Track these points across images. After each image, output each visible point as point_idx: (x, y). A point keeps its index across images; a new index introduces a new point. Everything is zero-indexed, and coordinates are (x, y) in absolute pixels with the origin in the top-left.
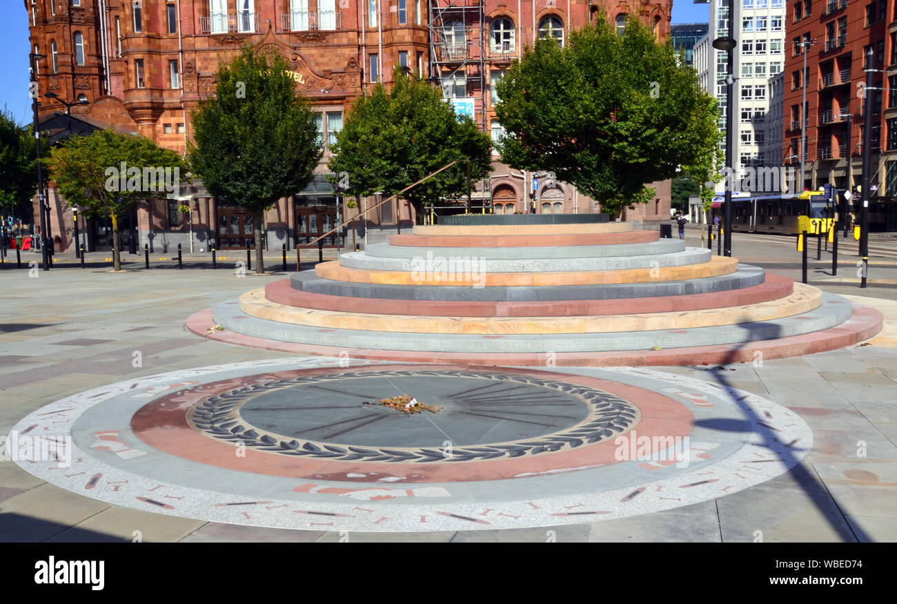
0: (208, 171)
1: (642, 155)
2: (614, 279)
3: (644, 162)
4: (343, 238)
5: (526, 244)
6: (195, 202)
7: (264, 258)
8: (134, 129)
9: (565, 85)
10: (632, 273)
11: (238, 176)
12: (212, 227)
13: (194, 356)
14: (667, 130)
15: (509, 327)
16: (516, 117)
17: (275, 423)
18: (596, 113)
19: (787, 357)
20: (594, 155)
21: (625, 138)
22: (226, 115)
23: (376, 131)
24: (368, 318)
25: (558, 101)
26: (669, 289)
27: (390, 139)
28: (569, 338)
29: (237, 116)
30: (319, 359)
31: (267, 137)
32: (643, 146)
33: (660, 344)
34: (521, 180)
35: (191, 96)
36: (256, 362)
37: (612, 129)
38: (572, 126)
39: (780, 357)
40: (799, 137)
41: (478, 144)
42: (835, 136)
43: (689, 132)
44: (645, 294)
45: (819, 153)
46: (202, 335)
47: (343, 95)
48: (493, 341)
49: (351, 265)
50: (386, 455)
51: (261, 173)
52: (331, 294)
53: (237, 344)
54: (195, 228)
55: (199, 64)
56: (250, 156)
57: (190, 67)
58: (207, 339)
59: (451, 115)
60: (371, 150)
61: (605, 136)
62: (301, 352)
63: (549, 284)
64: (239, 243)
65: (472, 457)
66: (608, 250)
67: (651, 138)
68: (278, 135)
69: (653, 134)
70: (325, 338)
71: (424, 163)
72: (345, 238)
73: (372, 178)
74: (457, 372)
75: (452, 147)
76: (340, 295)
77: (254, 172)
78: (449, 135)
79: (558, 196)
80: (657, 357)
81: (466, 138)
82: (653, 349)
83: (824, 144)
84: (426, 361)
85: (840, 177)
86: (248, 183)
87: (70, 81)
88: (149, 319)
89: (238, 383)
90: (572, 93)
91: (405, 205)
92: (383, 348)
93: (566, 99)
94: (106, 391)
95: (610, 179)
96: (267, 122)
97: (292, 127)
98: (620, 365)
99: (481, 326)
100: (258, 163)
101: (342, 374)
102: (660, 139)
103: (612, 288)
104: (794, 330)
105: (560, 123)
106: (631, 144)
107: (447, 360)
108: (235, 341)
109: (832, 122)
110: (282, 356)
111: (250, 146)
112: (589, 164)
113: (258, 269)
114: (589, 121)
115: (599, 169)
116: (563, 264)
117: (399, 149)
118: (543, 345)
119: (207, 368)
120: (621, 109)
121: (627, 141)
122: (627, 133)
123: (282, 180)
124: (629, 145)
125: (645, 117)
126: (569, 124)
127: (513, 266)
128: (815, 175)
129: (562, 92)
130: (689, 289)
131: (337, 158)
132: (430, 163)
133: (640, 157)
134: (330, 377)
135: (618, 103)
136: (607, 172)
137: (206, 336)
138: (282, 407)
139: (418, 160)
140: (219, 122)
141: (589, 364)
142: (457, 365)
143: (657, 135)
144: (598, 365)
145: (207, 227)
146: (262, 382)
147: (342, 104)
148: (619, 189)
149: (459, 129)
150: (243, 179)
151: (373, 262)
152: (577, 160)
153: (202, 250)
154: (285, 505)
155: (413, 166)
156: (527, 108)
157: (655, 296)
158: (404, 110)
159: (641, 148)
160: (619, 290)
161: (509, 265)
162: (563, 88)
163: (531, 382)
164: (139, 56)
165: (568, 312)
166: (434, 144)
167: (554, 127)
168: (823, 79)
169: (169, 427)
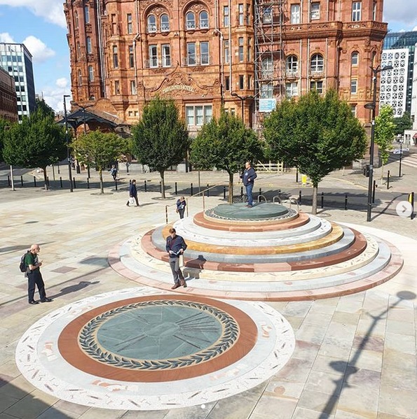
8: (116, 113)
30: (146, 289)
35: (141, 98)
47: (212, 98)
55: (144, 83)
57: (141, 85)
62: (141, 284)
87: (87, 89)
94: (59, 313)
99: (209, 277)
110: (133, 286)
147: (212, 102)
164: (117, 80)
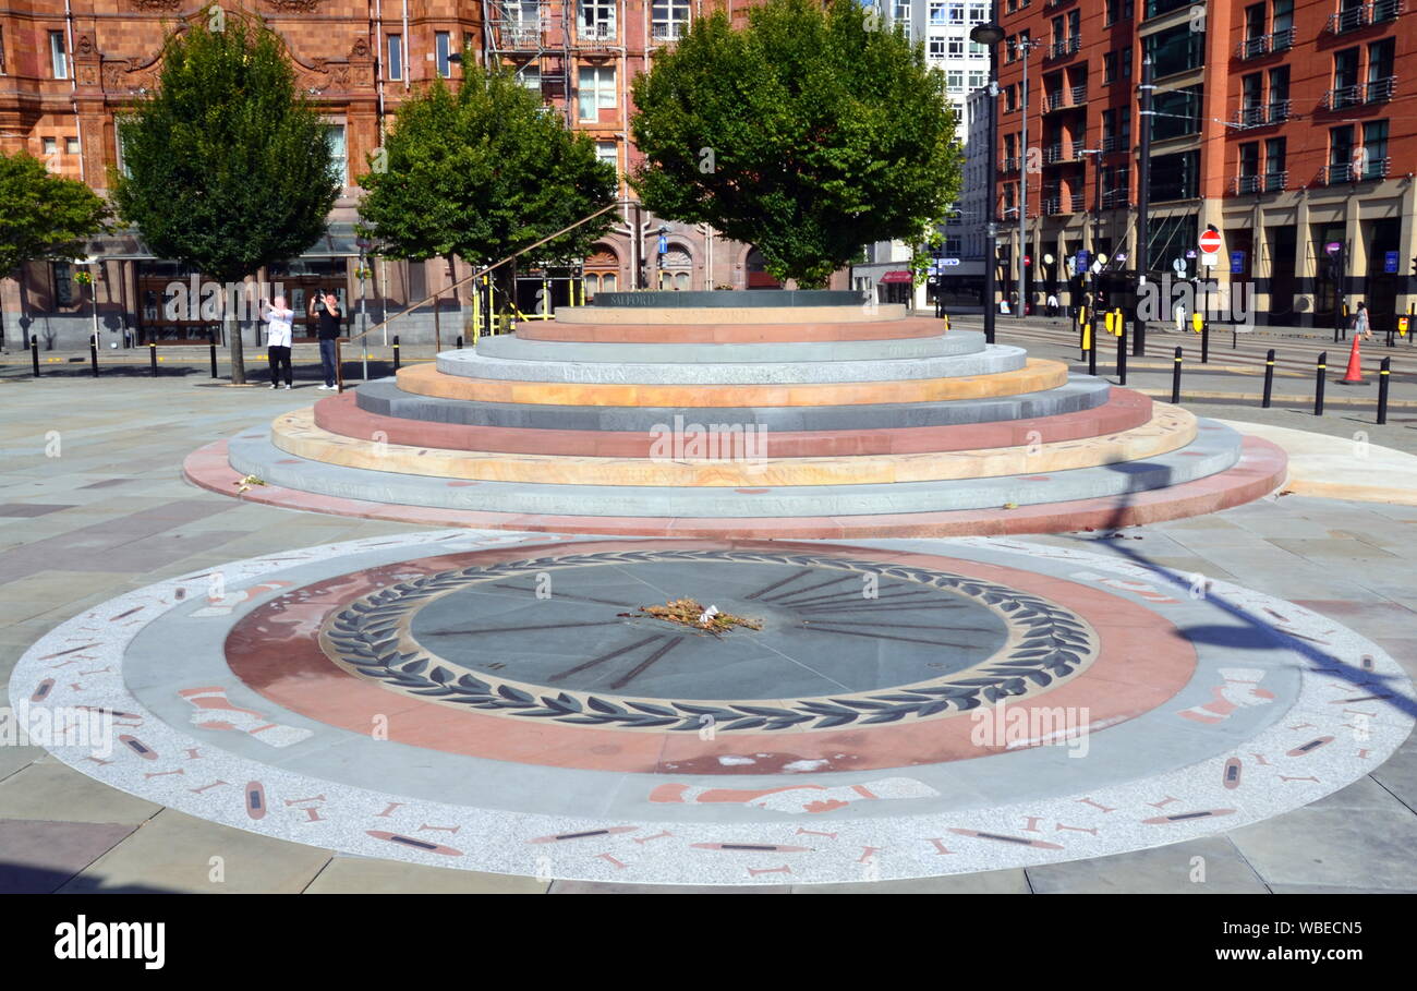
0: (152, 216)
1: (864, 202)
2: (914, 395)
3: (866, 212)
4: (348, 327)
5: (762, 339)
6: (100, 268)
7: (244, 358)
9: (747, 89)
10: (940, 385)
11: (203, 224)
12: (131, 307)
13: (244, 534)
14: (901, 162)
15: (775, 475)
16: (669, 137)
17: (503, 662)
18: (796, 135)
19: (1196, 514)
20: (790, 199)
21: (839, 174)
22: (181, 124)
23: (438, 156)
24: (533, 462)
25: (737, 114)
26: (1000, 411)
27: (463, 168)
28: (875, 491)
29: (201, 125)
30: (469, 533)
31: (253, 163)
32: (867, 187)
33: (1015, 500)
34: (625, 238)
35: (89, 91)
36: (363, 542)
37: (820, 159)
38: (759, 153)
39: (1186, 515)
40: (1015, 181)
41: (600, 179)
42: (1067, 182)
43: (932, 167)
44: (964, 418)
45: (1044, 205)
46: (230, 494)
47: (344, 98)
48: (758, 498)
49: (465, 373)
50: (751, 716)
51: (242, 220)
52: (447, 421)
53: (302, 509)
54: (101, 310)
55: (101, 40)
56: (224, 192)
57: (86, 44)
58: (242, 500)
59: (559, 132)
60: (432, 186)
61: (807, 169)
62: (431, 522)
63: (816, 403)
64: (176, 334)
65: (898, 714)
66: (891, 349)
67: (879, 174)
68: (272, 159)
69: (881, 169)
70: (463, 497)
71: (516, 208)
72: (351, 326)
73: (434, 230)
74: (721, 552)
75: (561, 183)
76: (464, 423)
77: (230, 218)
78: (554, 165)
79: (683, 262)
80: (1020, 520)
81: (583, 169)
82: (1005, 507)
83: (1051, 193)
84: (655, 534)
85: (1075, 241)
86: (219, 236)
88: (109, 466)
89: (364, 582)
90: (759, 101)
91: (447, 275)
92: (570, 512)
93: (749, 111)
94: (134, 605)
95: (812, 238)
96: (252, 137)
97: (291, 145)
98: (965, 533)
99: (729, 474)
100: (238, 203)
101: (532, 561)
102: (892, 176)
103: (917, 410)
104: (1190, 474)
105: (739, 149)
106: (851, 183)
107: (691, 532)
108: (300, 505)
109: (1061, 161)
110: (404, 531)
111: (223, 175)
112: (782, 213)
113: (236, 378)
114: (785, 146)
115: (797, 221)
116: (831, 371)
117: (477, 184)
118: (837, 503)
119: (285, 554)
120: (836, 129)
121: (843, 178)
122: (844, 166)
123: (277, 232)
124: (847, 185)
125: (872, 142)
126: (755, 150)
127: (753, 374)
128: (1038, 236)
129: (743, 100)
130: (1026, 411)
131: (372, 197)
132: (527, 208)
133: (861, 204)
134: (515, 566)
135: (830, 119)
136: (810, 226)
137: (238, 496)
138: (484, 628)
139: (508, 203)
140: (169, 135)
141: (918, 534)
142: (709, 540)
143: (886, 170)
144: (933, 535)
145: (122, 308)
146: (407, 579)
147: (344, 113)
148: (827, 250)
149: (572, 155)
150: (212, 230)
151: (510, 367)
152: (764, 207)
153: (114, 345)
154: (665, 833)
155: (500, 213)
156: (686, 124)
157: (981, 420)
158: (482, 122)
159: (864, 190)
160: (929, 412)
161: (746, 373)
162: (745, 93)
163: (856, 567)
165: (860, 449)
166: (533, 177)
167: (731, 155)
168: (1049, 98)
169: (310, 675)
